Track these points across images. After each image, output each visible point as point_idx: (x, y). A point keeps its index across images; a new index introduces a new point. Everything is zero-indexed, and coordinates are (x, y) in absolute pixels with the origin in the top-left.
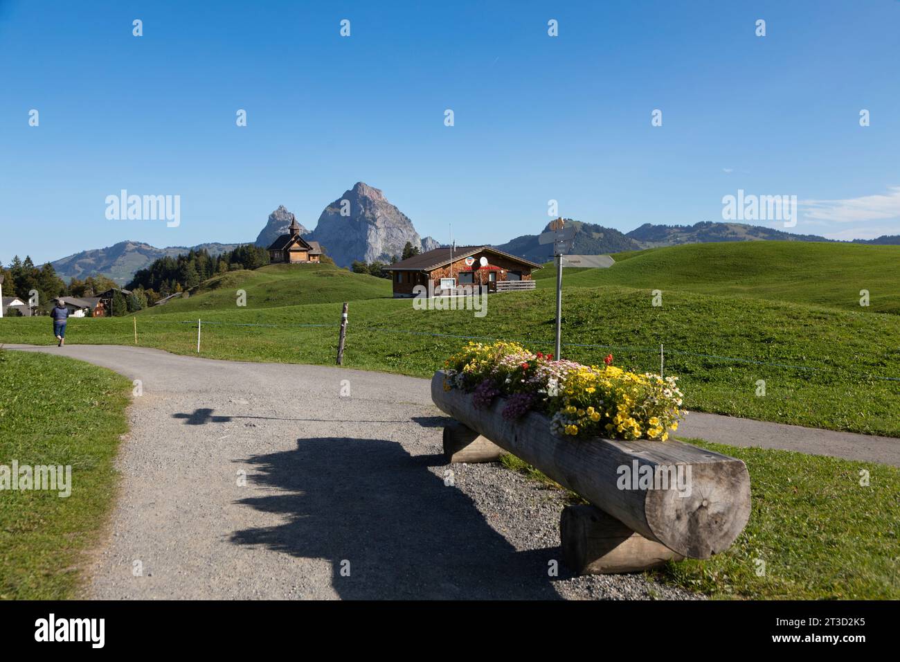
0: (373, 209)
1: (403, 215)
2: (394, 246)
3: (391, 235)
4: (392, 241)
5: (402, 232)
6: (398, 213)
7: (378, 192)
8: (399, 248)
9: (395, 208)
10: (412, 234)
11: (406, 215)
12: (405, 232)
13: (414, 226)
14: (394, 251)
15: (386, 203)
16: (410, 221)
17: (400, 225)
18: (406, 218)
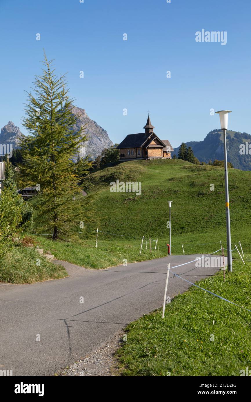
0: (78, 124)
1: (101, 128)
2: (94, 151)
3: (92, 142)
4: (93, 147)
5: (100, 140)
6: (97, 126)
7: (82, 110)
8: (98, 152)
9: (95, 123)
10: (108, 141)
11: (103, 128)
12: (102, 140)
13: (109, 136)
14: (94, 154)
15: (88, 119)
16: (106, 132)
17: (98, 135)
18: (103, 130)
